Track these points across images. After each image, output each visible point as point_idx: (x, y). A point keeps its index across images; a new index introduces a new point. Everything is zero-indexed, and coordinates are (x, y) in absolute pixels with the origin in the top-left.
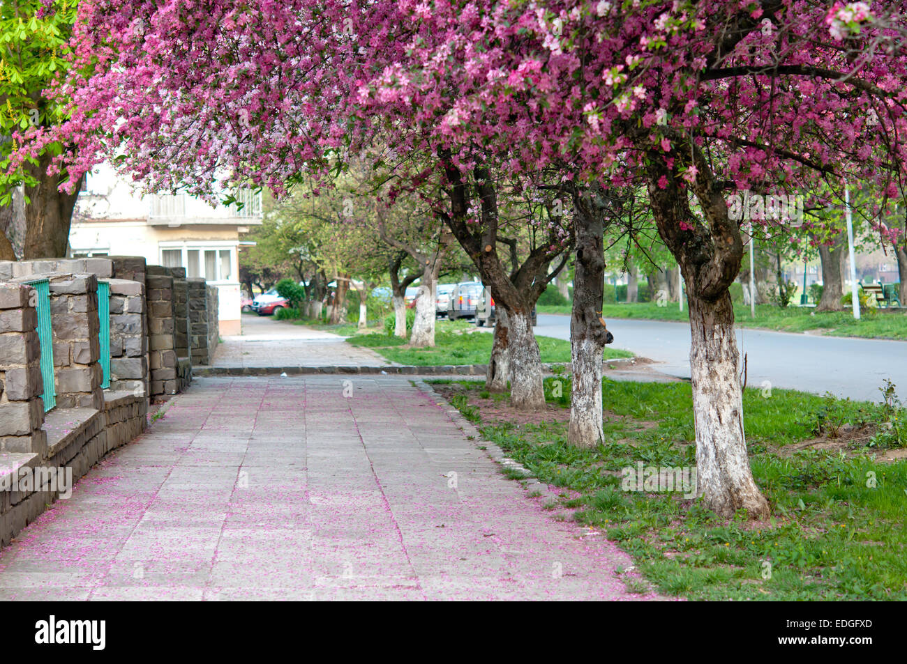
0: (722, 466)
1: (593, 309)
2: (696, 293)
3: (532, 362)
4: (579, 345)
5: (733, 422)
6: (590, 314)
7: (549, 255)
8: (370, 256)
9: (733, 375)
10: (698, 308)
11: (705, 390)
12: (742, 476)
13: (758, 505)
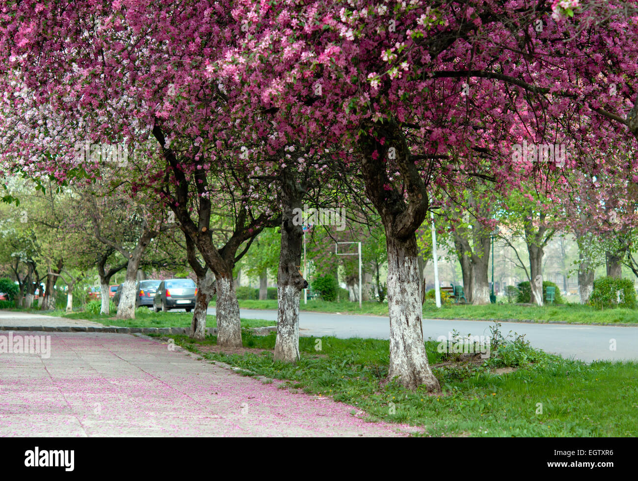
0: (409, 355)
1: (294, 264)
2: (393, 234)
3: (233, 312)
4: (284, 289)
5: (416, 325)
6: (292, 267)
7: (259, 229)
8: (84, 253)
9: (417, 292)
10: (394, 245)
11: (397, 302)
12: (422, 363)
13: (433, 383)
